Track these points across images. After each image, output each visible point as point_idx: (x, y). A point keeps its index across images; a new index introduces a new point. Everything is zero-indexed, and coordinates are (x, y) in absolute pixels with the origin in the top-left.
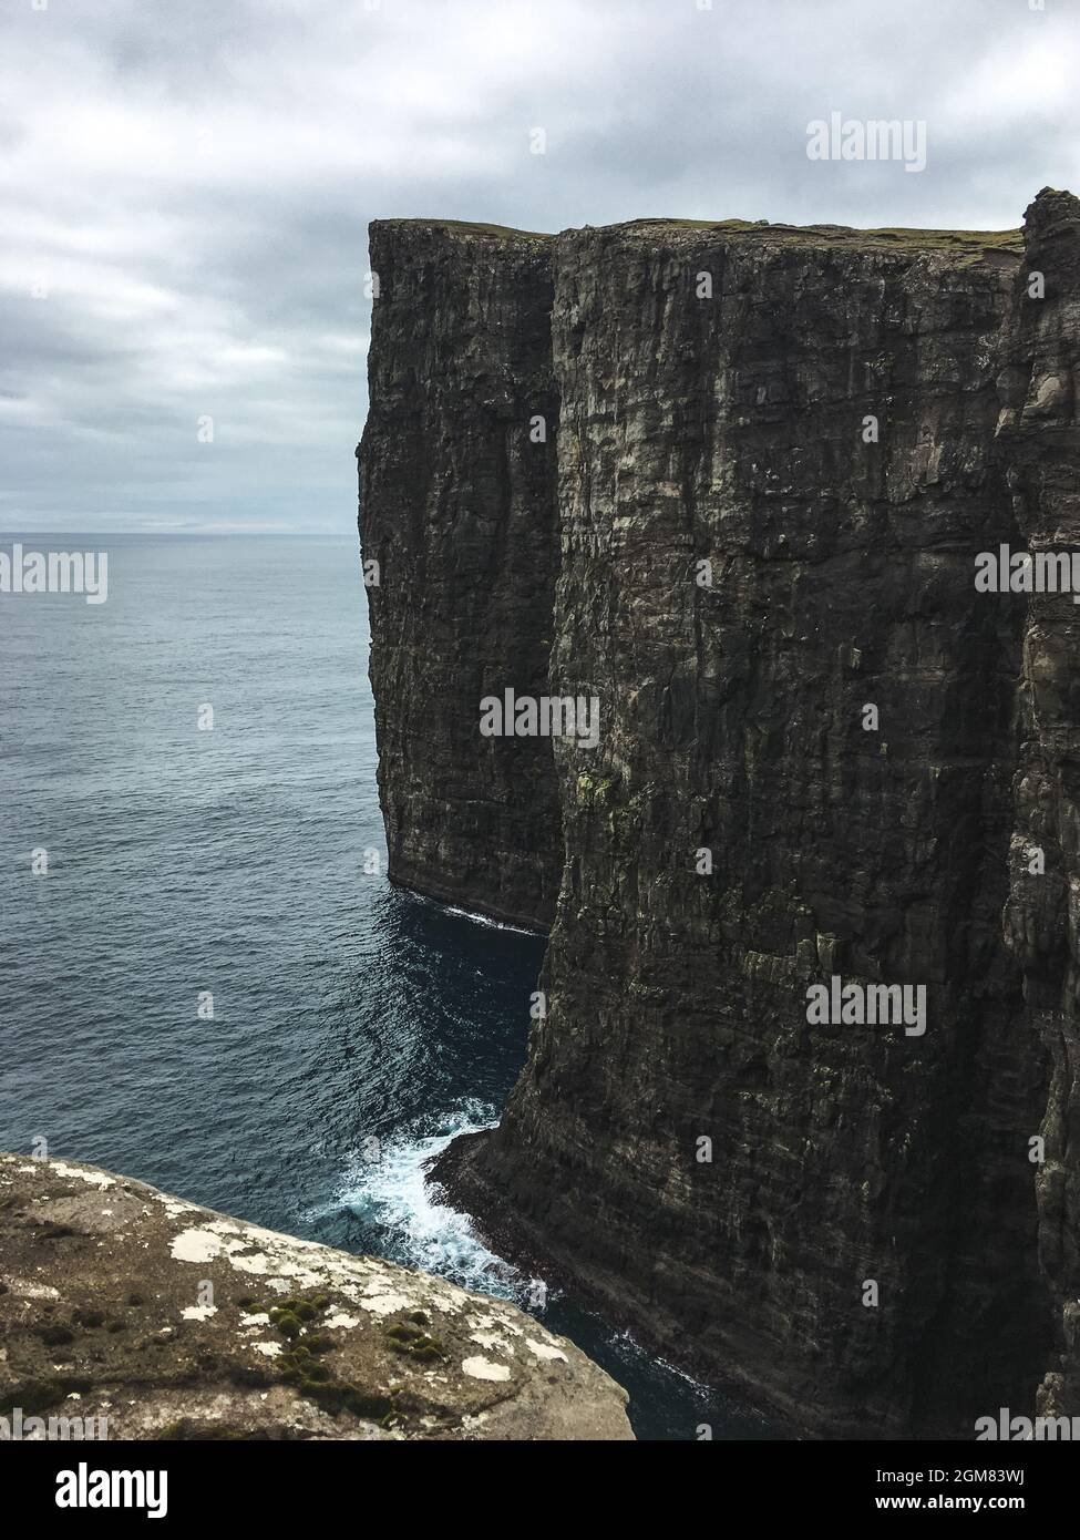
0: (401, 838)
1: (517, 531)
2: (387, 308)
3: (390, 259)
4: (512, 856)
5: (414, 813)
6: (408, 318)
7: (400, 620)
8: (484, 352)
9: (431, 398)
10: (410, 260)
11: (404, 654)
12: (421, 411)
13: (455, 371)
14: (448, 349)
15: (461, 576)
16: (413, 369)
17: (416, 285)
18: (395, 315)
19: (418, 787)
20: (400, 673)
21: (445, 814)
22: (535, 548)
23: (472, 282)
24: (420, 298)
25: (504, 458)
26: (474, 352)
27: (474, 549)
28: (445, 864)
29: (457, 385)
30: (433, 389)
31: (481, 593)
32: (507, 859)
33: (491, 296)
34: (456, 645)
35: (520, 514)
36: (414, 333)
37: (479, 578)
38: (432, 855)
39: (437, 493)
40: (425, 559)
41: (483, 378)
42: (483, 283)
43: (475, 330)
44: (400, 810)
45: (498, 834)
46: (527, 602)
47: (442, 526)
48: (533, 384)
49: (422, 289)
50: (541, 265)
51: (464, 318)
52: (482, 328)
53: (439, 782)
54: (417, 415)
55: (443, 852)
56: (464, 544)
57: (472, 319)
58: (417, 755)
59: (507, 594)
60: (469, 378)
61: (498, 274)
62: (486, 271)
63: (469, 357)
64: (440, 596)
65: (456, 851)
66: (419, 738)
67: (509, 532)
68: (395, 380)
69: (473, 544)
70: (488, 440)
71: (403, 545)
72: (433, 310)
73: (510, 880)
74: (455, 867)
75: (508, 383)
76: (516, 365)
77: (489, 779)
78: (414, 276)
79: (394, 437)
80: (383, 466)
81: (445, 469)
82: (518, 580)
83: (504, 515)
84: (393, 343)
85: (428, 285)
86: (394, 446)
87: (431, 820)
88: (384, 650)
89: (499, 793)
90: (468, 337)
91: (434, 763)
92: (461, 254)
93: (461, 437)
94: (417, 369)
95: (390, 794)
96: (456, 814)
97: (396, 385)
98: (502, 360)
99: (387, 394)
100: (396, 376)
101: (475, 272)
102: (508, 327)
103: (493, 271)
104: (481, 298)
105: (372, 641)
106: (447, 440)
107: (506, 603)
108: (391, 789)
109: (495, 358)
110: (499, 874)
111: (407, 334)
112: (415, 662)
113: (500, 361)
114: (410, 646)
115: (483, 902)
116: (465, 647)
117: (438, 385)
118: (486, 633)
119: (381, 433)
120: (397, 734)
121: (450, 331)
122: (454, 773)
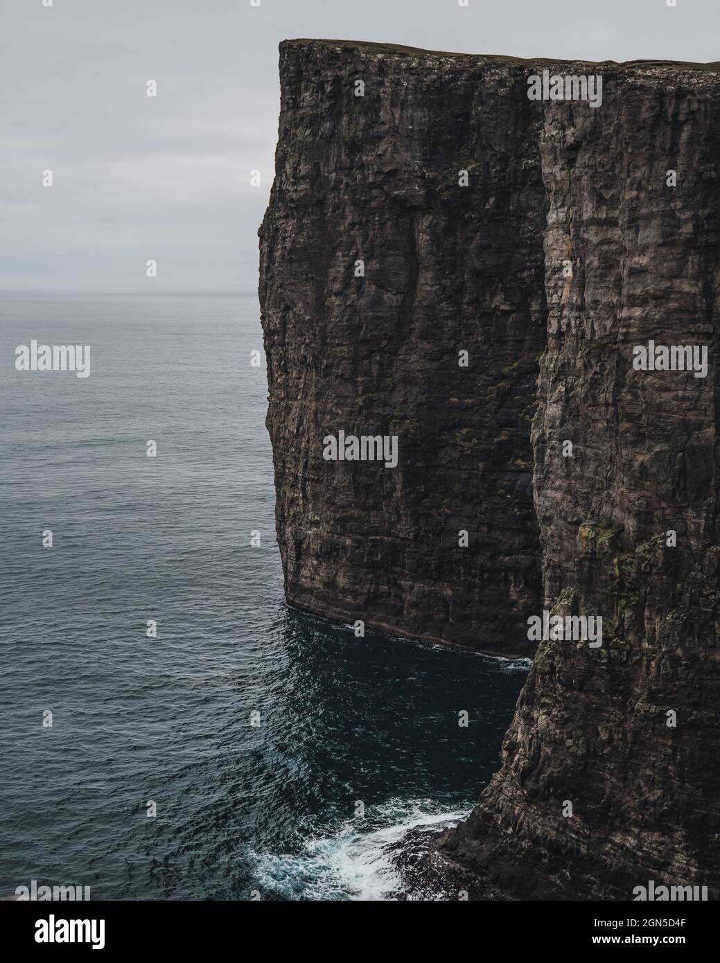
0: (298, 568)
1: (425, 303)
2: (294, 113)
3: (299, 73)
4: (417, 585)
5: (312, 546)
6: (314, 122)
7: (300, 378)
8: (395, 150)
9: (336, 188)
10: (317, 73)
11: (303, 409)
12: (324, 199)
13: (362, 166)
14: (355, 147)
15: (366, 341)
16: (318, 163)
17: (323, 94)
18: (302, 118)
19: (316, 524)
20: (300, 423)
21: (344, 548)
22: (446, 318)
23: (385, 93)
24: (327, 105)
25: (413, 242)
26: (385, 151)
27: (379, 318)
28: (344, 591)
29: (365, 178)
30: (339, 181)
31: (386, 356)
32: (411, 588)
33: (403, 105)
34: (360, 401)
35: (429, 288)
36: (320, 133)
37: (384, 343)
38: (330, 584)
39: (342, 269)
40: (326, 326)
41: (393, 173)
42: (395, 94)
43: (387, 132)
44: (298, 544)
45: (403, 566)
46: (435, 365)
47: (346, 298)
48: (445, 178)
49: (329, 98)
50: (454, 80)
51: (377, 121)
52: (394, 131)
53: (339, 519)
54: (321, 203)
55: (342, 581)
56: (371, 314)
57: (383, 123)
58: (315, 496)
59: (414, 358)
60: (379, 173)
61: (410, 87)
62: (398, 83)
63: (379, 156)
64: (344, 358)
65: (357, 580)
66: (318, 481)
67: (416, 304)
68: (303, 173)
69: (380, 314)
70: (396, 225)
71: (306, 313)
72: (340, 114)
73: (414, 605)
74: (355, 594)
75: (418, 177)
76: (428, 161)
77: (394, 518)
78: (321, 86)
79: (300, 220)
80: (288, 245)
81: (349, 249)
82: (426, 346)
83: (411, 288)
84: (300, 142)
85: (335, 95)
86: (300, 229)
87: (329, 553)
88: (283, 404)
89: (405, 529)
90: (380, 138)
91: (334, 504)
92: (373, 70)
93: (367, 222)
94: (322, 164)
95: (288, 530)
96: (357, 548)
97: (303, 177)
98: (413, 158)
99: (294, 184)
100: (304, 169)
101: (387, 84)
102: (420, 131)
103: (405, 84)
104: (393, 105)
105: (269, 394)
106: (353, 225)
107: (413, 366)
108: (290, 525)
109: (406, 156)
110: (402, 600)
111: (314, 134)
112: (315, 415)
113: (411, 159)
114: (311, 401)
115: (384, 625)
116: (369, 403)
117: (343, 177)
118: (392, 391)
119: (286, 217)
120: (296, 477)
121: (360, 133)
122: (355, 512)
